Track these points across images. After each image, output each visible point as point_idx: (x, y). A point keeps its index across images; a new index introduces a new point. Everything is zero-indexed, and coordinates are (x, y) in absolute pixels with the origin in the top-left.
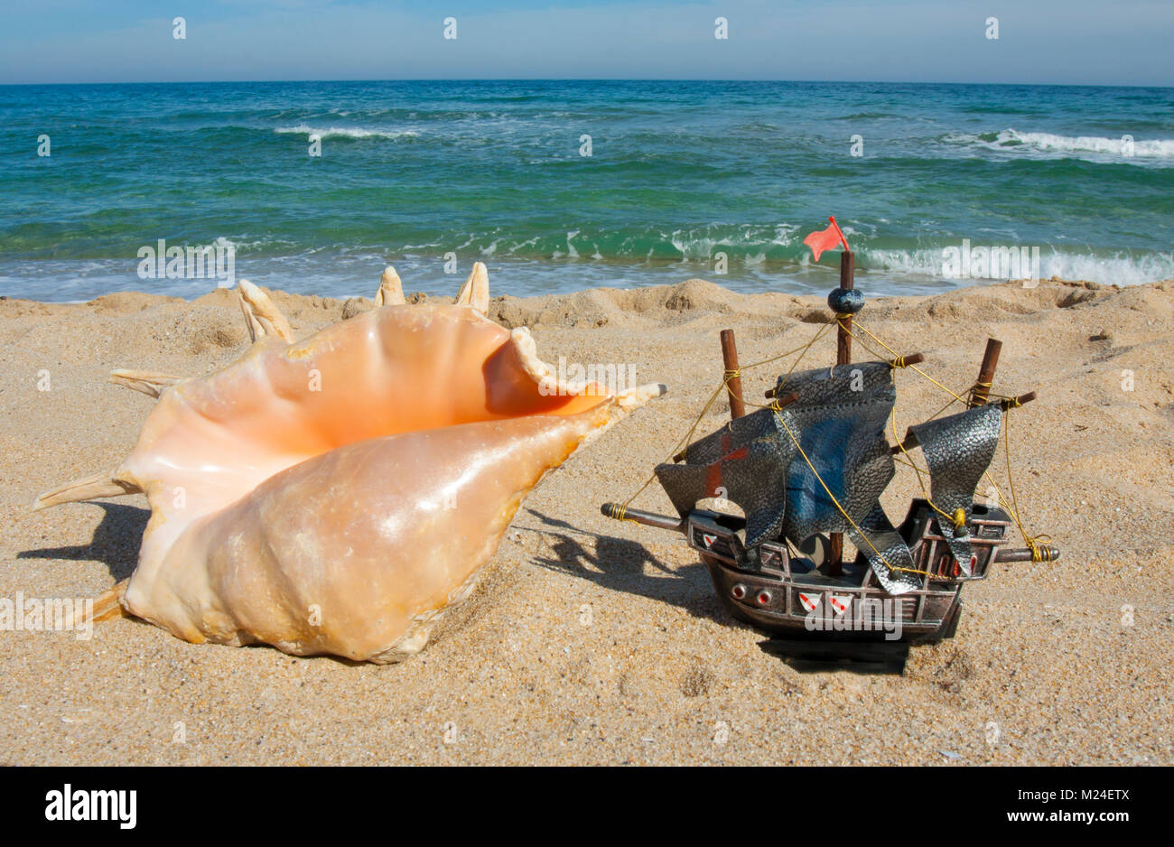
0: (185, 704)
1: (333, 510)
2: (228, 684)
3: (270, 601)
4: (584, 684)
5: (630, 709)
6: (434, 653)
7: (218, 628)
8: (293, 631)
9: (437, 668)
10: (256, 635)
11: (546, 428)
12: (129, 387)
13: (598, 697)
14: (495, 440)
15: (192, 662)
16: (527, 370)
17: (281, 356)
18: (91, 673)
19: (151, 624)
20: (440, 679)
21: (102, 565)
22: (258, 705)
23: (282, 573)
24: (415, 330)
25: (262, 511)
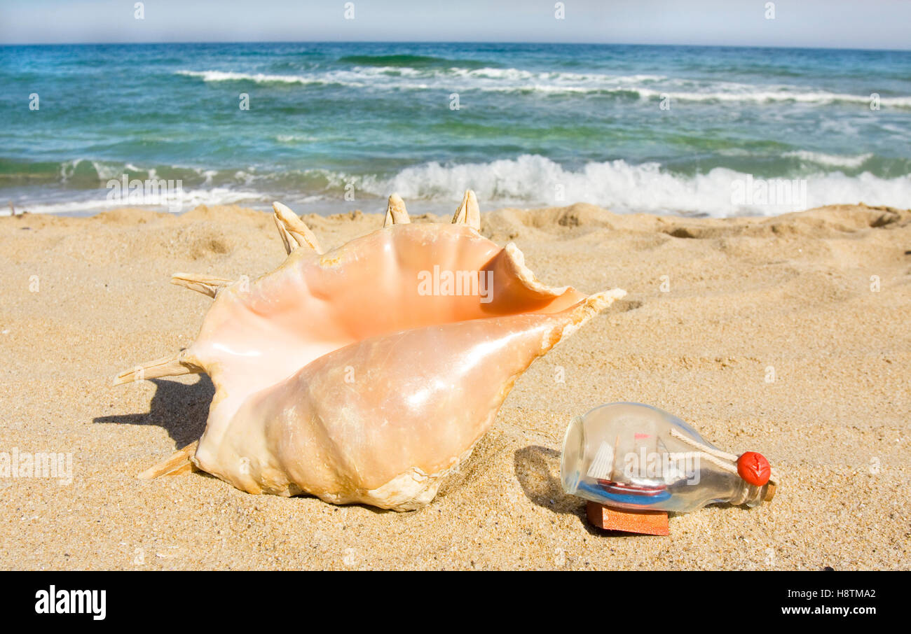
0: (253, 543)
1: (370, 389)
2: (287, 527)
3: (319, 461)
4: (571, 529)
5: (612, 550)
6: (445, 503)
7: (274, 483)
8: (336, 485)
9: (451, 516)
10: (305, 488)
11: (536, 324)
12: (189, 288)
13: (585, 540)
14: (496, 333)
15: (256, 509)
16: (520, 278)
17: (316, 264)
18: (173, 517)
19: (216, 478)
20: (454, 524)
21: (161, 429)
22: (314, 545)
23: (330, 439)
24: (424, 244)
25: (312, 388)
